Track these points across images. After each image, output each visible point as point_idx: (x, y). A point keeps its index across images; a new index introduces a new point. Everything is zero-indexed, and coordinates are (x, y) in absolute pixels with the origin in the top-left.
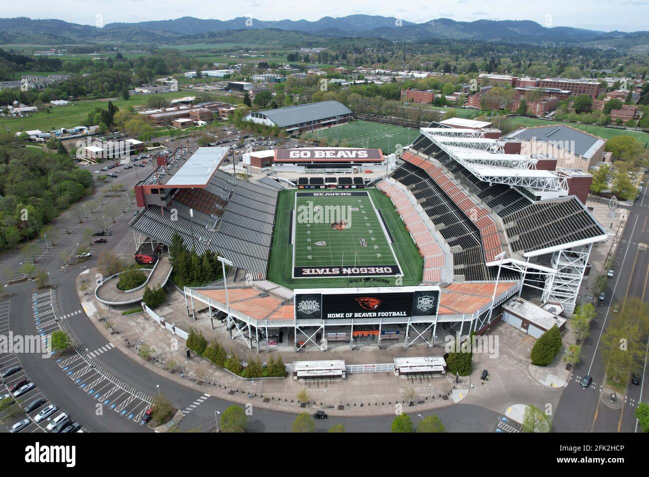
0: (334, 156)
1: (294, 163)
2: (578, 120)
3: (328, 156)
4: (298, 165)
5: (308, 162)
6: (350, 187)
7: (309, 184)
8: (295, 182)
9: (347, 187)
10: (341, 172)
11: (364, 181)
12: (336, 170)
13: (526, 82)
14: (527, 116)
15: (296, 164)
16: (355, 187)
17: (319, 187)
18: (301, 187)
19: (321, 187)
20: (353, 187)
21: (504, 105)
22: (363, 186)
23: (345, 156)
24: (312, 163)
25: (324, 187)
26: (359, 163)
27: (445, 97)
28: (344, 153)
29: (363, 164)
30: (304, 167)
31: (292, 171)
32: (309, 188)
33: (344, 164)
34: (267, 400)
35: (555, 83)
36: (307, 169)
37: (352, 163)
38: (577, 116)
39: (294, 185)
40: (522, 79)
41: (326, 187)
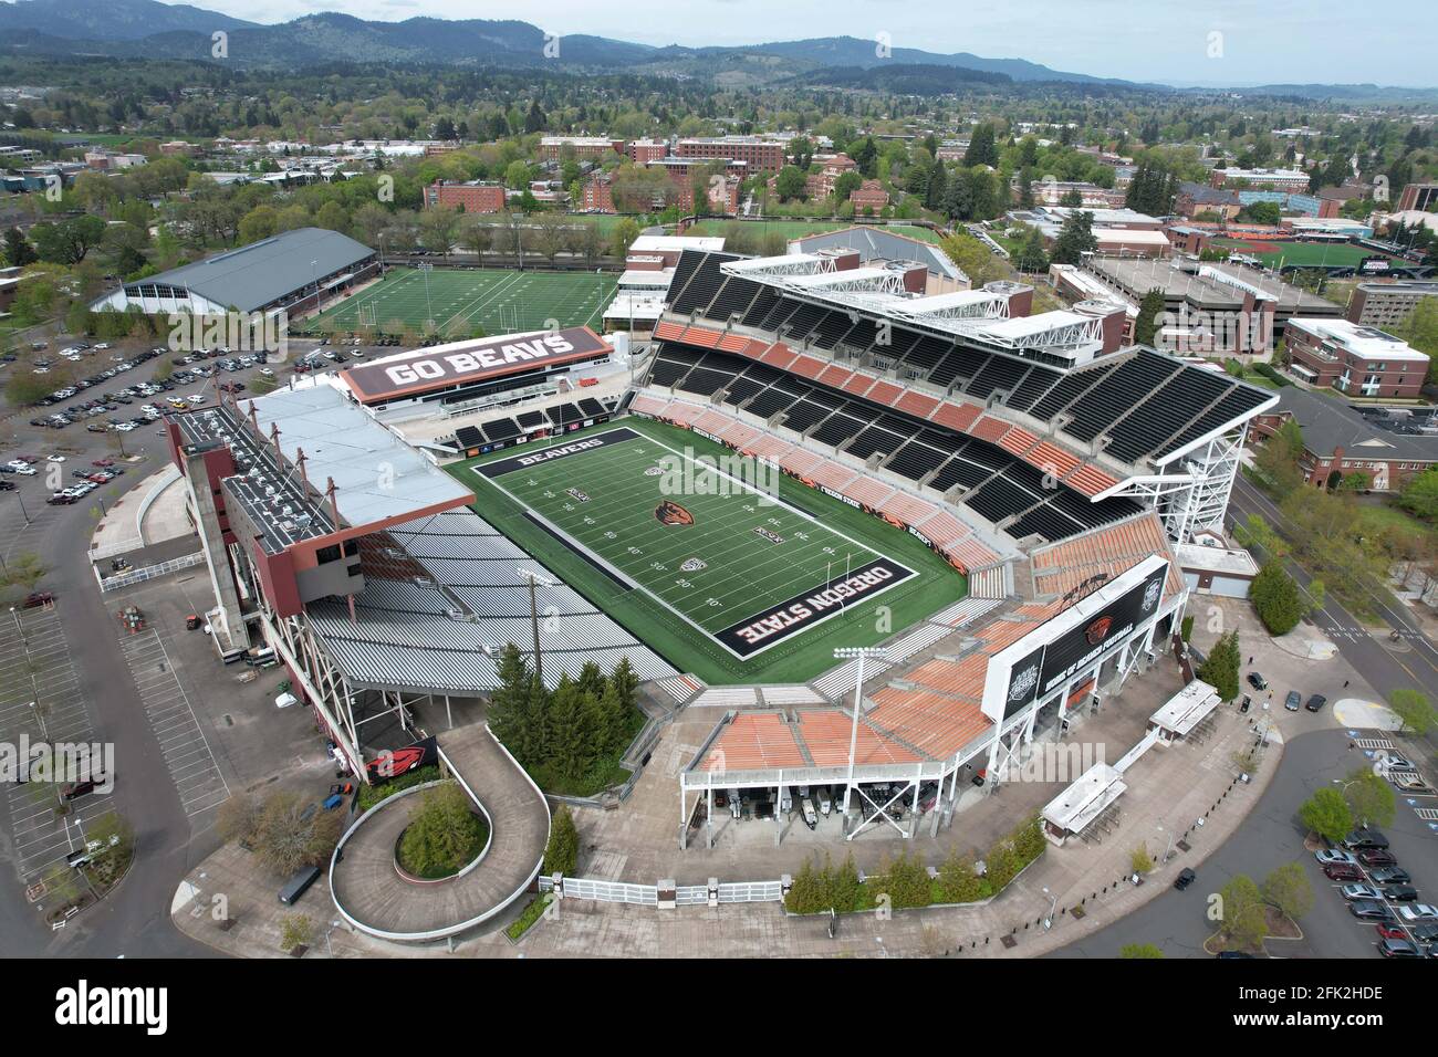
0: (500, 362)
1: (413, 396)
2: (782, 213)
3: (486, 363)
4: (425, 400)
5: (448, 389)
6: (581, 425)
7: (488, 441)
8: (453, 444)
9: (574, 427)
10: (533, 397)
11: (603, 404)
12: (520, 392)
13: (646, 148)
14: (714, 217)
15: (420, 399)
16: (591, 422)
17: (514, 443)
18: (471, 453)
19: (519, 441)
20: (586, 424)
21: (660, 201)
22: (607, 416)
23: (526, 357)
24: (458, 388)
25: (525, 439)
26: (562, 366)
27: (531, 195)
28: (517, 350)
29: (573, 368)
30: (439, 401)
31: (418, 416)
32: (492, 449)
33: (530, 376)
34: (1078, 913)
35: (707, 147)
36: (452, 406)
37: (548, 369)
38: (783, 208)
39: (455, 451)
40: (639, 143)
41: (530, 436)
